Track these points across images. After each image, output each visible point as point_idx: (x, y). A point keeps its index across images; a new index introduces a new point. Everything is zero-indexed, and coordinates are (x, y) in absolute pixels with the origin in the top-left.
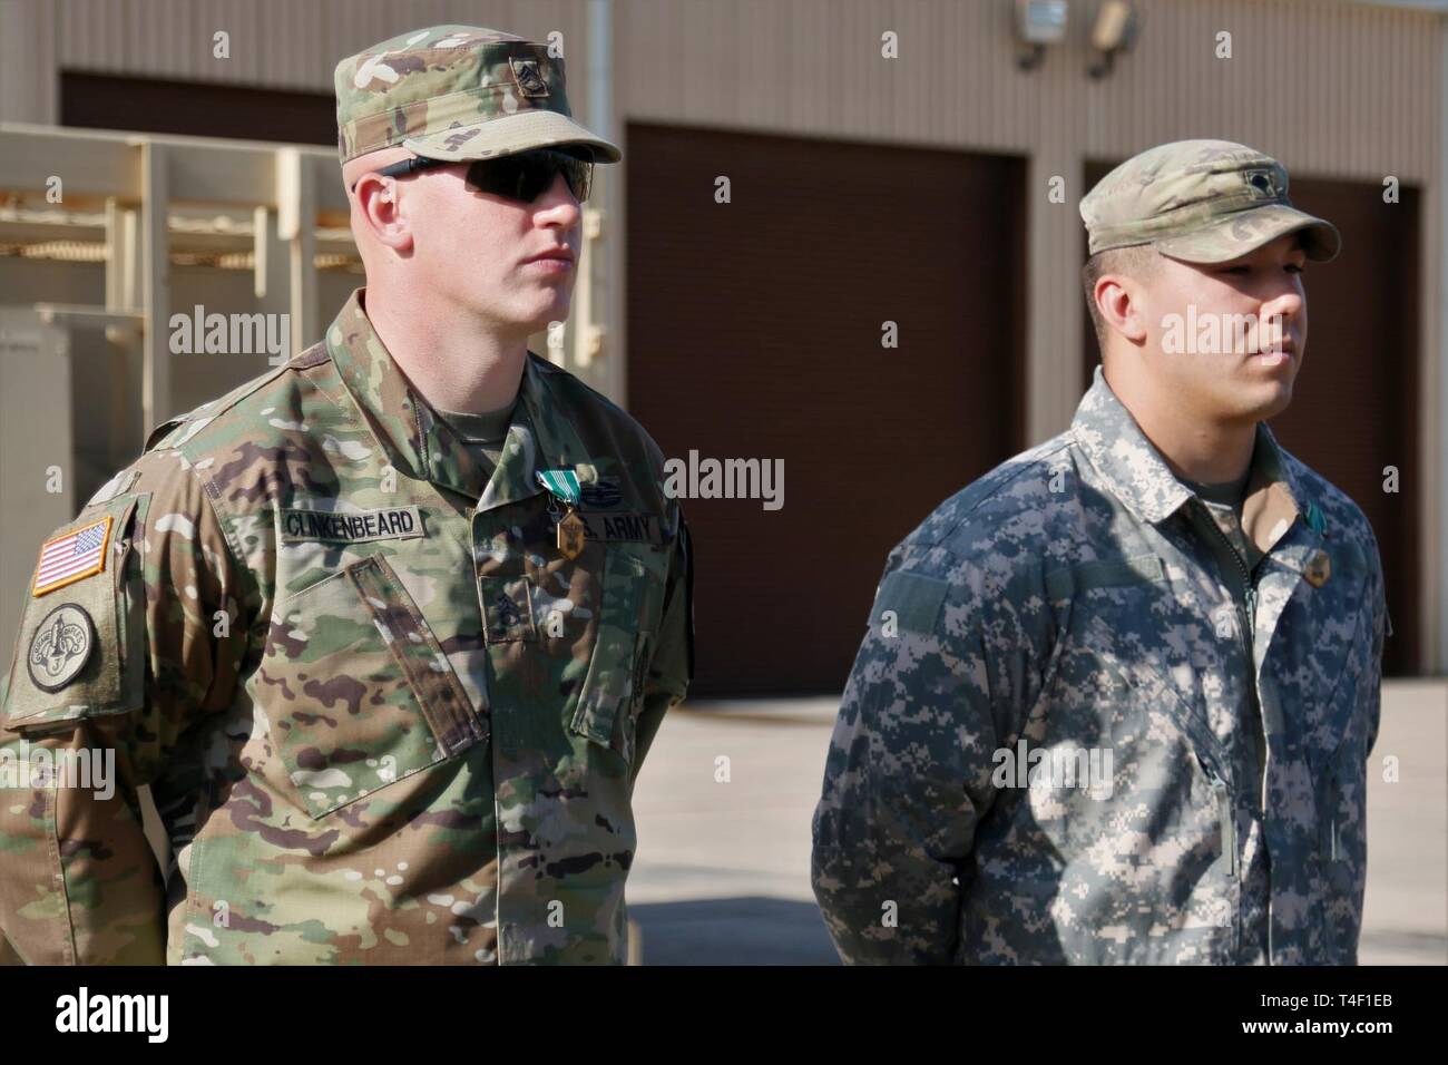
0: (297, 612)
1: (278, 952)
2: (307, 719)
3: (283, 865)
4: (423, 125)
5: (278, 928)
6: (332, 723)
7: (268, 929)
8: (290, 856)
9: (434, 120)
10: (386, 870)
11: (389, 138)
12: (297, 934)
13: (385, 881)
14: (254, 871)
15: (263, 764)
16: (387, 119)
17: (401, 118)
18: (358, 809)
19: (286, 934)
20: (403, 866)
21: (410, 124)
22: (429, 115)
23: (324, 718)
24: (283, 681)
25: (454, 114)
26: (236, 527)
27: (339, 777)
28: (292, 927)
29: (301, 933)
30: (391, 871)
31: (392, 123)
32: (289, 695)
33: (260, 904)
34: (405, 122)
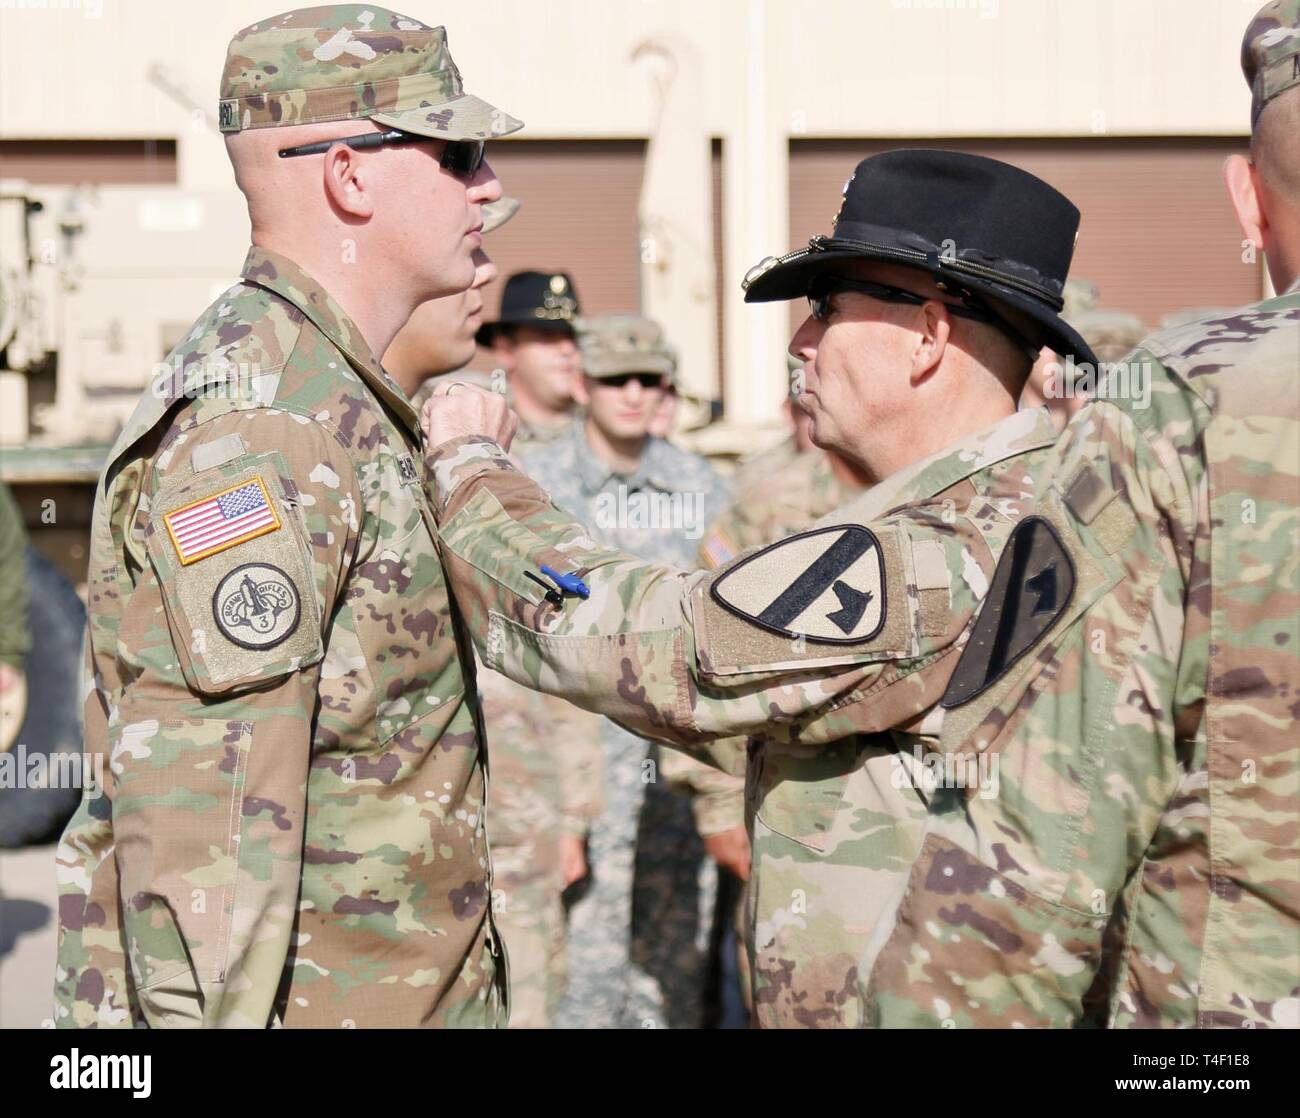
0: (407, 551)
1: (366, 878)
2: (399, 651)
3: (357, 796)
4: (394, 101)
5: (361, 856)
6: (416, 654)
7: (352, 858)
8: (362, 787)
9: (404, 98)
10: (434, 790)
11: (353, 111)
12: (378, 859)
13: (438, 802)
14: (322, 805)
15: (348, 700)
16: (352, 93)
17: (369, 93)
18: (410, 734)
19: (370, 860)
20: (448, 785)
21: (378, 100)
22: (401, 93)
23: (411, 650)
24: (389, 617)
25: (422, 94)
26: (365, 473)
27: (403, 706)
28: (370, 854)
29: (382, 857)
30: (440, 791)
31: (359, 97)
32: (391, 629)
33: (333, 837)
34: (374, 97)
